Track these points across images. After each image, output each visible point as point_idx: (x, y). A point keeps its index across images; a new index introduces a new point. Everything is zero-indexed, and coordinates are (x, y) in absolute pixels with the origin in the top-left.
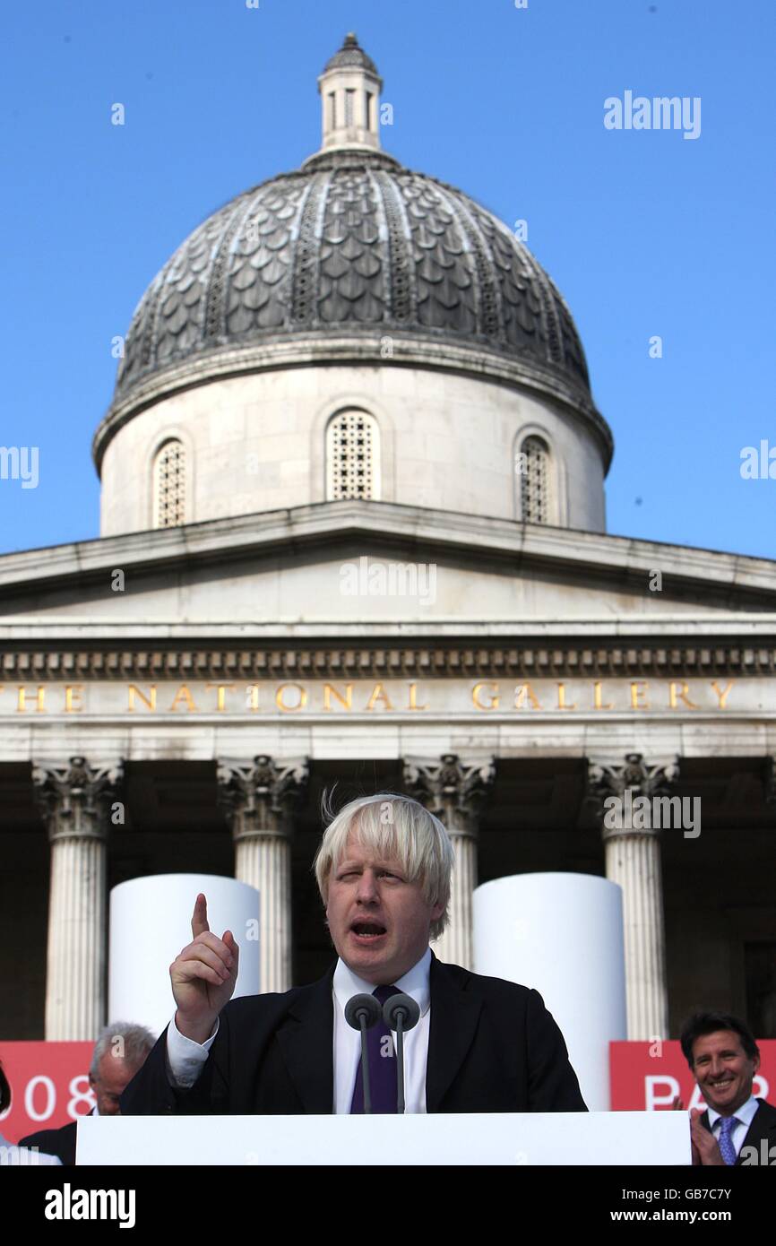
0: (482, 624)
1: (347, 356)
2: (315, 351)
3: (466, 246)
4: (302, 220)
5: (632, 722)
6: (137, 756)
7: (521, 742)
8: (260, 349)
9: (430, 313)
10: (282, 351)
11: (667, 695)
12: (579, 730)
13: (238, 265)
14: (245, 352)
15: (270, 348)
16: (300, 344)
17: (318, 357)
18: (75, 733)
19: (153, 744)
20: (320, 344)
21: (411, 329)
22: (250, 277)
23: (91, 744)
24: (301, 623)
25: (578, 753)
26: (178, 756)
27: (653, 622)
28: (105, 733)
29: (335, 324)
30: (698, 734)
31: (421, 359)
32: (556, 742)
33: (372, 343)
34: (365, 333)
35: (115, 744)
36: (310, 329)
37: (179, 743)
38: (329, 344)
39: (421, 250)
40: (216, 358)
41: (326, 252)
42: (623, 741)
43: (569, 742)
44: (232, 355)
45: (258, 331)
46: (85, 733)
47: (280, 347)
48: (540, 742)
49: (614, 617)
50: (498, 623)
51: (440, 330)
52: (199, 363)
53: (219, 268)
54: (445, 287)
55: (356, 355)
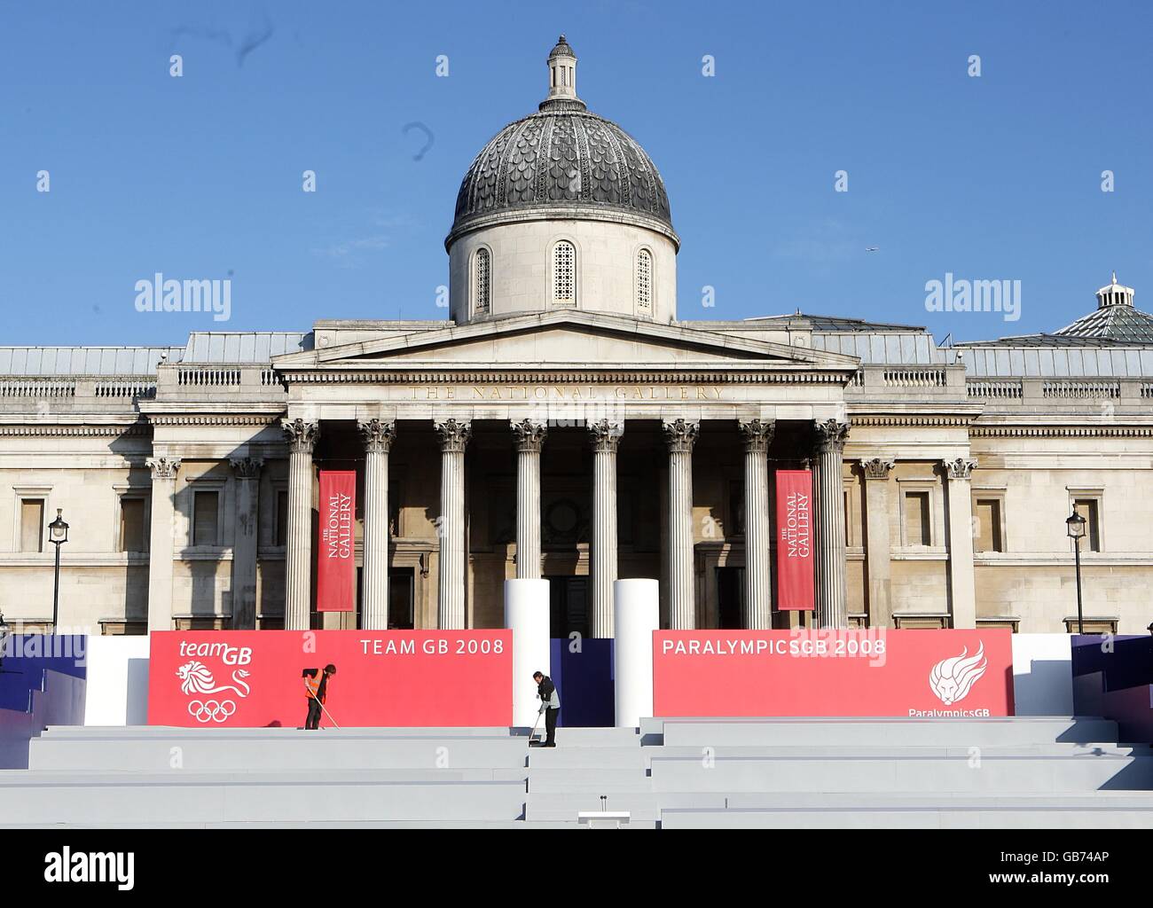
0: (619, 364)
1: (562, 217)
2: (548, 214)
3: (616, 159)
4: (542, 147)
5: (681, 404)
6: (476, 418)
7: (635, 413)
8: (523, 212)
9: (600, 195)
10: (532, 213)
11: (693, 392)
12: (659, 408)
13: (513, 168)
14: (517, 213)
15: (527, 212)
16: (541, 211)
17: (549, 217)
18: (451, 407)
19: (483, 413)
20: (550, 210)
21: (590, 203)
22: (518, 175)
23: (458, 413)
24: (544, 363)
25: (658, 418)
26: (493, 418)
27: (690, 363)
28: (463, 407)
29: (556, 201)
30: (708, 409)
31: (595, 218)
32: (649, 413)
33: (573, 211)
34: (569, 205)
35: (468, 412)
36: (545, 203)
37: (494, 412)
38: (553, 210)
39: (595, 163)
40: (503, 215)
41: (552, 165)
42: (676, 412)
43: (654, 413)
44: (510, 213)
45: (522, 202)
46: (455, 408)
47: (532, 211)
48: (643, 413)
49: (674, 361)
50: (625, 364)
51: (603, 203)
52: (495, 216)
53: (503, 168)
54: (606, 182)
55: (566, 217)
